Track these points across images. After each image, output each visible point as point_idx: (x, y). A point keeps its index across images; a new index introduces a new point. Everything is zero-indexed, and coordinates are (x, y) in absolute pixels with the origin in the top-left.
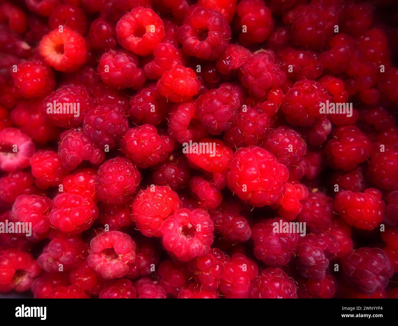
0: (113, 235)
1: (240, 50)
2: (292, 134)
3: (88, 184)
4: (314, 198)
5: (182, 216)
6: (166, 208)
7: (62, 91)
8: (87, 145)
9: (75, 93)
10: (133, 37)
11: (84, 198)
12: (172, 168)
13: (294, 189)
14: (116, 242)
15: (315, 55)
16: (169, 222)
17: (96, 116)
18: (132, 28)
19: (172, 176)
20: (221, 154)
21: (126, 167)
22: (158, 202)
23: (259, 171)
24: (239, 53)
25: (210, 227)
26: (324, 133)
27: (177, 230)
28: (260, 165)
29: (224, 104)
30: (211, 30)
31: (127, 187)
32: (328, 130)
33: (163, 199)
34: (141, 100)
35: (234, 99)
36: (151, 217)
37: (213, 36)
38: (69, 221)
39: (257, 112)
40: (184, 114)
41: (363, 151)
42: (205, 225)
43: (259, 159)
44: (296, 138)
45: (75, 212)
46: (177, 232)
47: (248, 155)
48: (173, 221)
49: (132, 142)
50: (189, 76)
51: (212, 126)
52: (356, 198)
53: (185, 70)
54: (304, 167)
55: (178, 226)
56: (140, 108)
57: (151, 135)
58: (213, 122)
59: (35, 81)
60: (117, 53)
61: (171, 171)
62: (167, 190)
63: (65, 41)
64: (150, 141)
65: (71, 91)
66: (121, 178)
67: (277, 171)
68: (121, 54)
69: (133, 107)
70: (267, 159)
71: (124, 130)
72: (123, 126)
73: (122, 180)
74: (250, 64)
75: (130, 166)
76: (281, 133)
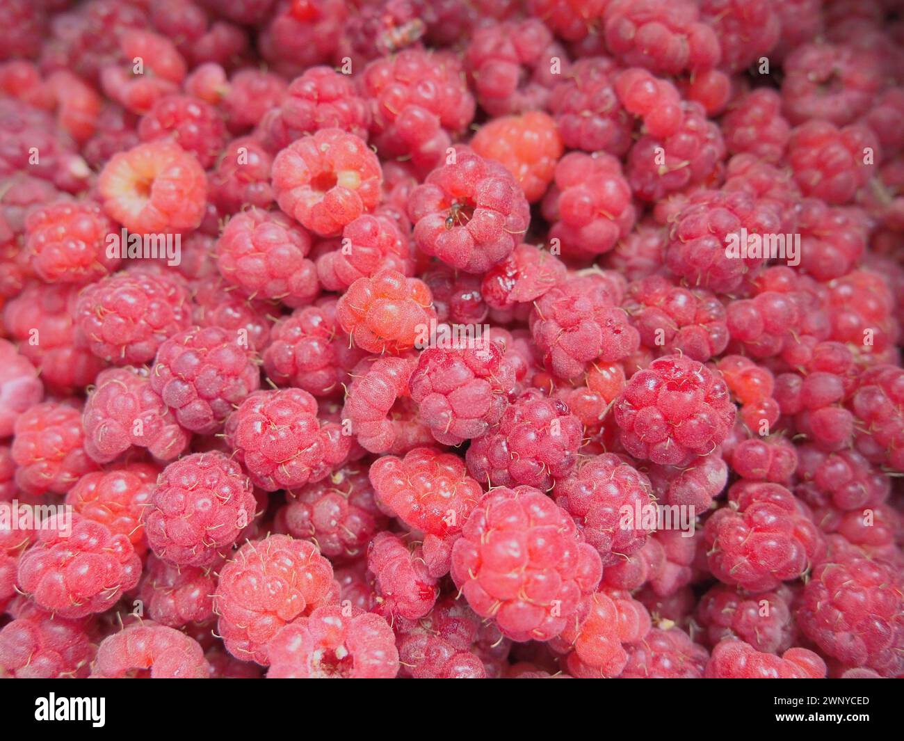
0: (158, 637)
1: (544, 260)
2: (629, 478)
3: (132, 502)
4: (662, 644)
5: (328, 625)
6: (295, 596)
7: (124, 280)
8: (150, 411)
9: (153, 287)
10: (307, 189)
11: (114, 533)
12: (336, 501)
13: (614, 612)
14: (160, 656)
15: (713, 305)
16: (291, 632)
17: (186, 349)
18: (308, 170)
19: (330, 522)
20: (452, 490)
21: (225, 479)
22: (278, 579)
23: (526, 552)
24: (538, 268)
25: (386, 665)
26: (707, 489)
27: (306, 656)
28: (531, 539)
29: (477, 376)
30: (481, 207)
31: (214, 528)
32: (717, 486)
33: (292, 573)
34: (297, 332)
35: (503, 369)
36: (255, 611)
37: (483, 219)
38: (61, 582)
39: (554, 408)
40: (382, 383)
41: (795, 550)
42: (376, 658)
43: (532, 523)
44: (636, 489)
45: (79, 564)
46: (305, 662)
47: (509, 509)
48: (302, 632)
49: (251, 422)
50: (412, 297)
51: (440, 422)
52: (759, 668)
53: (404, 284)
54: (649, 562)
55: (312, 648)
56: (290, 349)
57: (297, 416)
58: (444, 414)
59: (72, 245)
60: (266, 220)
61: (330, 510)
62: (308, 552)
63: (159, 172)
64: (292, 428)
65: (147, 283)
66: (205, 505)
67: (574, 560)
68: (275, 223)
69: (275, 344)
70: (553, 526)
71: (243, 392)
72: (244, 384)
73: (207, 509)
74: (559, 296)
75: (233, 480)
76: (602, 470)
